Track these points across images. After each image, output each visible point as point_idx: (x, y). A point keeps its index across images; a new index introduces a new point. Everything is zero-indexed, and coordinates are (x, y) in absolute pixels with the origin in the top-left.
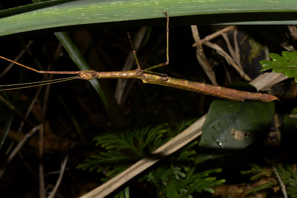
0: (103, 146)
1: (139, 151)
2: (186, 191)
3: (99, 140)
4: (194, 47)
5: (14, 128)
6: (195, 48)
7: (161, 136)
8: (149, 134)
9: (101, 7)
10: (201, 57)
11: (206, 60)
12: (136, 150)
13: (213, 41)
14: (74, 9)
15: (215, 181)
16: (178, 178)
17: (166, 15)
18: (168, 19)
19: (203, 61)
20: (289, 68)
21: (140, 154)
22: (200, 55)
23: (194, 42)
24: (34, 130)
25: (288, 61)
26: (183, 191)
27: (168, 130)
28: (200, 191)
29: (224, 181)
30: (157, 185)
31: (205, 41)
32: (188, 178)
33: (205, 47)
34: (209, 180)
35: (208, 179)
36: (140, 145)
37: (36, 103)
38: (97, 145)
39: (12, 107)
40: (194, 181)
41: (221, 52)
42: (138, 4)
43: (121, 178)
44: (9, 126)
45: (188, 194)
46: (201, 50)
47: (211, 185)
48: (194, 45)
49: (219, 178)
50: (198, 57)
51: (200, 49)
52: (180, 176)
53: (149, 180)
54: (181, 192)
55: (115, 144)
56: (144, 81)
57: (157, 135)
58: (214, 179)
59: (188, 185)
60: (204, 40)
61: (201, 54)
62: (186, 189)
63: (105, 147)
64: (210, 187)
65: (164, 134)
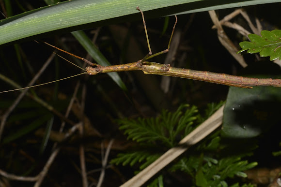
0: (134, 139)
1: (170, 141)
2: (218, 177)
3: (130, 133)
4: (214, 29)
5: (56, 128)
6: (216, 30)
7: (191, 123)
8: (179, 122)
9: (77, 11)
10: (223, 38)
11: (229, 41)
12: (167, 140)
13: (232, 21)
14: (52, 16)
15: (247, 165)
16: (210, 165)
17: (139, 10)
18: (142, 14)
19: (226, 41)
20: (265, 47)
21: (171, 143)
22: (221, 37)
23: (212, 24)
24: (73, 129)
25: (266, 40)
26: (216, 178)
27: (198, 116)
28: (232, 176)
29: (256, 164)
30: (191, 174)
31: (224, 22)
32: (220, 164)
33: (224, 27)
34: (241, 165)
35: (240, 163)
36: (171, 135)
37: (75, 102)
38: (128, 139)
39: (51, 108)
40: (227, 167)
41: (242, 31)
42: (111, 3)
43: (151, 169)
44: (50, 127)
45: (221, 180)
46: (222, 31)
47: (243, 169)
48: (214, 27)
49: (250, 162)
50: (220, 39)
51: (220, 30)
52: (213, 163)
53: (182, 169)
54: (215, 179)
55: (146, 136)
56: (145, 72)
57: (187, 123)
58: (246, 162)
59: (221, 171)
60: (222, 21)
61: (222, 35)
62: (219, 175)
63: (136, 140)
64: (242, 171)
65: (194, 121)
